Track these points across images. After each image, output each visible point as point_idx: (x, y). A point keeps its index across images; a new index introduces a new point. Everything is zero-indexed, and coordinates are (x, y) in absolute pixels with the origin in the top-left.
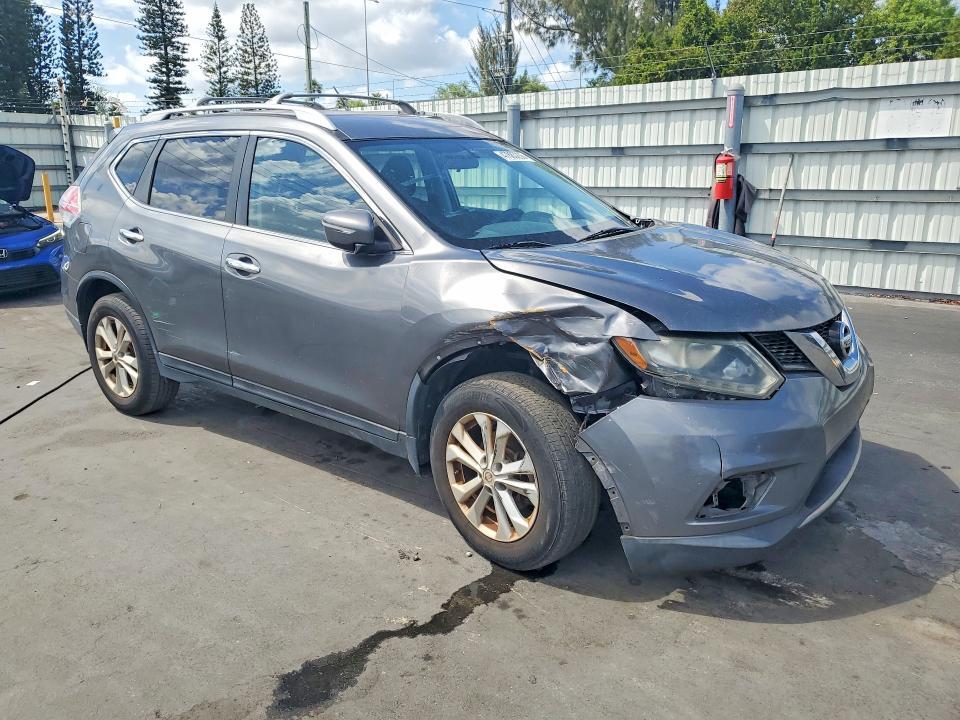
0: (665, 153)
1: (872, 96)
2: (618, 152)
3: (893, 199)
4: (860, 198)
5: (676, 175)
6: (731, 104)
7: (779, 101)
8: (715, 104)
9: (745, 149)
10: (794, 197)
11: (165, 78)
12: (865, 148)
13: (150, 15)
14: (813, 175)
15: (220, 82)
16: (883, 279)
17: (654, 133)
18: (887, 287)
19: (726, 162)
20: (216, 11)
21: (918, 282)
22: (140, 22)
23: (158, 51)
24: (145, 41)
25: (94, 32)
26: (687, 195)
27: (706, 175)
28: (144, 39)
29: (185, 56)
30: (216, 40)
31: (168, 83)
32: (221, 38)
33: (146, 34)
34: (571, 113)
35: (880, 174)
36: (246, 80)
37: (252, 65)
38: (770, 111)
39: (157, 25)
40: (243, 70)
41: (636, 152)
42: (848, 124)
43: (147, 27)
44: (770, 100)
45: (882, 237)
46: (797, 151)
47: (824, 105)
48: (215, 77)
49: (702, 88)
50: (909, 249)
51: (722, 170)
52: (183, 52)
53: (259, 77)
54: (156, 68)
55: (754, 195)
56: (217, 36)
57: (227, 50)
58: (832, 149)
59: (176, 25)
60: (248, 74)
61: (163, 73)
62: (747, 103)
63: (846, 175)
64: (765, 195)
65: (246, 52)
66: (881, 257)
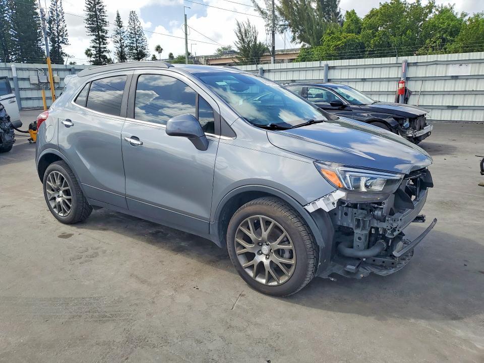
0: (380, 80)
1: (447, 63)
2: (364, 80)
3: (454, 93)
4: (444, 93)
5: (384, 87)
6: (404, 65)
7: (418, 64)
8: (398, 65)
9: (408, 79)
10: (423, 93)
11: (98, 46)
12: (445, 78)
13: (91, 16)
14: (429, 86)
15: (121, 47)
16: (451, 117)
17: (376, 73)
18: (453, 119)
19: (402, 83)
20: (118, 14)
21: (462, 118)
22: (86, 20)
23: (94, 33)
24: (89, 29)
25: (65, 24)
26: (388, 93)
27: (394, 87)
28: (88, 27)
29: (107, 35)
30: (119, 28)
31: (100, 48)
32: (121, 27)
33: (89, 26)
34: (347, 67)
35: (450, 86)
36: (132, 46)
37: (135, 39)
38: (415, 67)
39: (94, 21)
40: (130, 41)
41: (369, 80)
42: (440, 71)
43: (89, 22)
44: (415, 64)
45: (451, 105)
46: (424, 79)
47: (433, 66)
48: (119, 45)
49: (393, 60)
50: (459, 108)
51: (401, 86)
52: (106, 34)
53: (138, 45)
54: (94, 41)
55: (410, 93)
56: (119, 26)
57: (124, 32)
58: (435, 79)
59: (103, 21)
60: (133, 43)
61: (97, 43)
62: (408, 65)
63: (439, 86)
64: (414, 93)
65: (132, 33)
66: (450, 111)
